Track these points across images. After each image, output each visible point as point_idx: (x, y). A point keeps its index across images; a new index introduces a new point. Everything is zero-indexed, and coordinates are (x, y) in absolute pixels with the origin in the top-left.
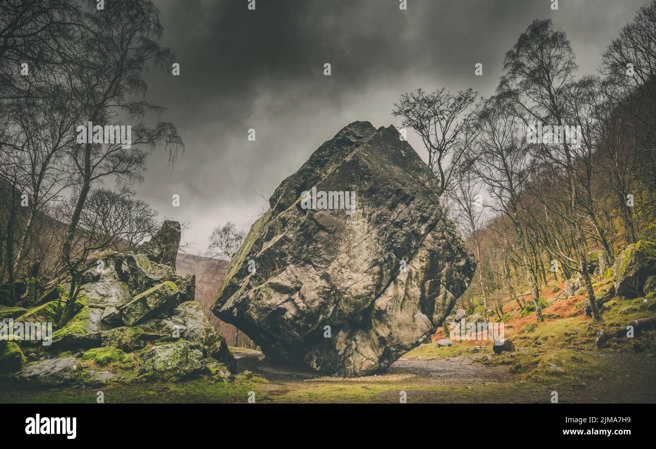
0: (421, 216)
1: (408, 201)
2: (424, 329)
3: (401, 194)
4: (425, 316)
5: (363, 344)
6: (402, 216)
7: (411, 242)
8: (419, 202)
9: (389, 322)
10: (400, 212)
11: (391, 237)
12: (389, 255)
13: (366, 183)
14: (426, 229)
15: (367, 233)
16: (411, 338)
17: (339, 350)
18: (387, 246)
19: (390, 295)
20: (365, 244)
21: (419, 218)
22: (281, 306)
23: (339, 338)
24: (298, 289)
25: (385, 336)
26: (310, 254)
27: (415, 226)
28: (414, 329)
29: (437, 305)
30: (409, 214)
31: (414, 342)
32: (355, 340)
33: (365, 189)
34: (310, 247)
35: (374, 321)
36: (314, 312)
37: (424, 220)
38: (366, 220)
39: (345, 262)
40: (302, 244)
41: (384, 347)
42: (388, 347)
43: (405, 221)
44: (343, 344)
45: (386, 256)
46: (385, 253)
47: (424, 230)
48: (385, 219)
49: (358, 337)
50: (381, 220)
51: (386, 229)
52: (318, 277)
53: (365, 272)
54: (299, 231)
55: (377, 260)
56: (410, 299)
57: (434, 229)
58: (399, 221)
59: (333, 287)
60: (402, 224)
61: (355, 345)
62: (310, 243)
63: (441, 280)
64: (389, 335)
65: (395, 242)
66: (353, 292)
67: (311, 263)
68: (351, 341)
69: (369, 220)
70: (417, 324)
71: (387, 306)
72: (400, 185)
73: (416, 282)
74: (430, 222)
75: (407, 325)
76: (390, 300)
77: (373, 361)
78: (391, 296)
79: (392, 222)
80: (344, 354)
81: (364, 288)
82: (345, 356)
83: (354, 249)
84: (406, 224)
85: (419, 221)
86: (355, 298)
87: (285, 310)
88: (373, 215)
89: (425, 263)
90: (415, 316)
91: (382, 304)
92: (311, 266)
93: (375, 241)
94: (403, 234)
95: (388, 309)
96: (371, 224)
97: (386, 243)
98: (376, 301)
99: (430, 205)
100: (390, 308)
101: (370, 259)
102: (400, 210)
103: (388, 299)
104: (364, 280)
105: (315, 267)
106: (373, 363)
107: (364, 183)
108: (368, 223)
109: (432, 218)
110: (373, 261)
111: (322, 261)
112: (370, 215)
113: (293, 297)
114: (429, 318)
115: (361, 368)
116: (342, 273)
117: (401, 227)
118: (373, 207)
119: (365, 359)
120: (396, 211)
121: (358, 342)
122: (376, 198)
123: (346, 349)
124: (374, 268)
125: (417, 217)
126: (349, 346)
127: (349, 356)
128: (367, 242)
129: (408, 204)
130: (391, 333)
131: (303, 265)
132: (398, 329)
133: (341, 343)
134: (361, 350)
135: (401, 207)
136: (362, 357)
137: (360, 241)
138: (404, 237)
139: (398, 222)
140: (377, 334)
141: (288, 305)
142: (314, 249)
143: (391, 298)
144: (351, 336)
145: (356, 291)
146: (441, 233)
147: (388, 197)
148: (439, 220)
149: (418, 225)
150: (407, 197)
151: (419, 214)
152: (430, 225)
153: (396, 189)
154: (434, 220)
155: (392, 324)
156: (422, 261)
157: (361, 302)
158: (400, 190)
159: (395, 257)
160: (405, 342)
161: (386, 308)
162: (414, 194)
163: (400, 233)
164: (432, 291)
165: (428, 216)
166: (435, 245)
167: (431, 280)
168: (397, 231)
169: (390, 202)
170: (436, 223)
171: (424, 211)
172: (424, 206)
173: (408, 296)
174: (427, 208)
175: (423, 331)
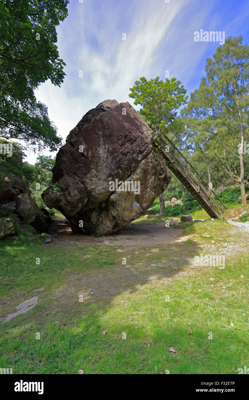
1: (132, 142)
2: (137, 211)
3: (128, 138)
4: (138, 205)
5: (105, 219)
6: (127, 150)
7: (131, 164)
8: (139, 143)
9: (117, 208)
10: (126, 148)
11: (119, 161)
12: (118, 171)
13: (107, 131)
15: (106, 159)
16: (129, 216)
17: (93, 222)
18: (117, 166)
20: (105, 164)
21: (138, 151)
22: (58, 198)
23: (93, 216)
24: (67, 189)
25: (115, 215)
26: (76, 169)
27: (135, 155)
28: (131, 212)
29: (145, 199)
30: (132, 149)
32: (101, 217)
33: (106, 134)
34: (76, 166)
35: (111, 207)
36: (75, 202)
37: (141, 152)
38: (106, 151)
39: (94, 174)
40: (72, 164)
41: (115, 221)
42: (117, 221)
43: (129, 153)
44: (95, 219)
45: (116, 172)
46: (116, 170)
47: (140, 158)
48: (116, 151)
49: (103, 215)
50: (114, 151)
51: (117, 156)
52: (80, 182)
53: (105, 180)
54: (71, 156)
55: (111, 173)
56: (130, 196)
57: (147, 157)
58: (125, 152)
59: (86, 188)
60: (127, 154)
61: (101, 220)
62: (77, 163)
63: (148, 186)
64: (117, 215)
65: (121, 164)
66: (97, 191)
67: (77, 175)
68: (99, 217)
69: (108, 151)
70: (134, 209)
71: (117, 199)
72: (128, 133)
74: (144, 153)
75: (127, 209)
76: (118, 196)
77: (110, 228)
78: (119, 194)
79: (121, 153)
80: (96, 224)
81: (103, 189)
82: (97, 226)
83: (99, 167)
84: (129, 154)
85: (138, 153)
86: (98, 194)
87: (60, 200)
88: (110, 149)
89: (139, 176)
90: (133, 204)
91: (114, 198)
92: (76, 176)
93: (110, 163)
94: (127, 160)
95: (117, 201)
96: (109, 154)
97: (116, 164)
98: (111, 196)
99: (145, 144)
100: (118, 200)
101: (107, 173)
102: (126, 146)
103: (117, 195)
104: (103, 185)
105: (78, 177)
106: (109, 229)
107: (106, 131)
108: (107, 153)
109: (146, 151)
110: (109, 174)
111: (82, 173)
112: (109, 148)
113: (65, 193)
114: (141, 206)
115: (103, 232)
116: (92, 180)
117: (126, 155)
118: (110, 144)
119: (106, 227)
120: (124, 147)
121: (103, 218)
122: (112, 140)
123: (97, 221)
124: (109, 178)
126: (99, 219)
127: (98, 225)
128: (106, 163)
129: (132, 144)
130: (118, 214)
131: (72, 176)
132: (122, 212)
133: (94, 218)
134: (104, 222)
135: (128, 144)
136: (104, 226)
137: (102, 163)
140: (112, 214)
141: (62, 198)
142: (79, 167)
144: (99, 215)
145: (99, 191)
146: (150, 160)
147: (120, 139)
148: (150, 153)
149: (137, 155)
150: (131, 139)
151: (138, 149)
152: (144, 155)
153: (125, 135)
154: (147, 152)
155: (119, 209)
156: (138, 175)
157: (101, 196)
158: (127, 135)
159: (122, 172)
160: (126, 219)
161: (116, 200)
162: (136, 138)
163: (125, 159)
164: (142, 191)
165: (143, 150)
166: (146, 166)
167: (142, 185)
168: (123, 158)
169: (120, 142)
170: (148, 154)
171: (141, 148)
172: (141, 145)
173: (129, 194)
174: (143, 146)
175: (137, 213)
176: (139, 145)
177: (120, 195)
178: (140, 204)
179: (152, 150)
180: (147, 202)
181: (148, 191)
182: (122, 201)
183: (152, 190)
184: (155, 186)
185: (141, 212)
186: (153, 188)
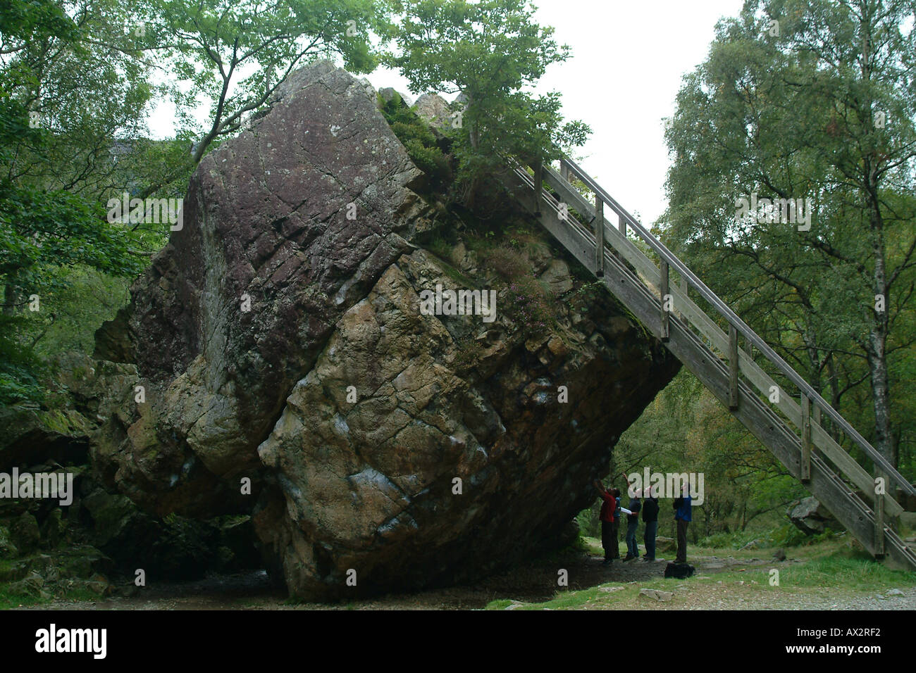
0: (333, 268)
1: (302, 240)
3: (287, 227)
4: (380, 478)
6: (278, 277)
7: (295, 327)
8: (332, 238)
9: (293, 490)
10: (278, 267)
12: (246, 359)
14: (348, 290)
15: (217, 316)
16: (355, 526)
18: (242, 339)
19: (279, 434)
21: (328, 271)
27: (310, 291)
28: (358, 506)
30: (300, 267)
31: (365, 533)
37: (342, 274)
38: (217, 288)
39: (197, 372)
40: (157, 338)
43: (285, 285)
45: (241, 361)
46: (240, 353)
47: (343, 295)
50: (230, 289)
53: (218, 392)
54: (151, 313)
55: (229, 368)
57: (374, 289)
60: (276, 291)
63: (395, 400)
64: (299, 517)
65: (255, 331)
66: (199, 432)
69: (219, 290)
70: (364, 496)
71: (280, 458)
72: (288, 208)
73: (333, 407)
74: (359, 276)
75: (336, 497)
76: (282, 446)
77: (310, 570)
78: (280, 438)
79: (256, 290)
80: (278, 551)
81: (217, 424)
83: (208, 347)
84: (284, 290)
85: (330, 278)
86: (201, 443)
88: (222, 280)
91: (265, 454)
93: (224, 331)
94: (275, 313)
95: (284, 465)
96: (221, 298)
97: (239, 334)
99: (364, 237)
100: (286, 463)
101: (221, 367)
102: (278, 262)
103: (275, 444)
104: (216, 408)
108: (219, 295)
109: (363, 266)
110: (223, 370)
114: (390, 480)
117: (273, 298)
119: (300, 565)
120: (269, 266)
124: (228, 384)
125: (323, 271)
127: (284, 556)
128: (217, 334)
129: (304, 246)
131: (161, 378)
132: (317, 506)
135: (285, 253)
136: (297, 561)
137: (212, 332)
138: (276, 319)
139: (268, 290)
143: (281, 441)
145: (204, 431)
147: (252, 242)
148: (386, 267)
149: (324, 286)
150: (301, 231)
151: (328, 262)
152: (360, 283)
154: (370, 270)
155: (300, 495)
156: (333, 363)
157: (215, 449)
158: (284, 219)
159: (262, 361)
160: (341, 535)
161: (278, 462)
162: (323, 221)
163: (269, 311)
164: (374, 423)
165: (351, 263)
166: (366, 326)
167: (368, 401)
168: (263, 309)
169: (255, 250)
170: (379, 274)
171: (342, 255)
172: (342, 245)
173: (321, 436)
174: (351, 247)
175: (384, 511)
176: (332, 247)
177: (284, 443)
178: (387, 474)
179: (398, 256)
180: (415, 466)
181: (399, 421)
182: (305, 464)
183: (419, 419)
184: (427, 398)
185: (405, 509)
186: (421, 410)
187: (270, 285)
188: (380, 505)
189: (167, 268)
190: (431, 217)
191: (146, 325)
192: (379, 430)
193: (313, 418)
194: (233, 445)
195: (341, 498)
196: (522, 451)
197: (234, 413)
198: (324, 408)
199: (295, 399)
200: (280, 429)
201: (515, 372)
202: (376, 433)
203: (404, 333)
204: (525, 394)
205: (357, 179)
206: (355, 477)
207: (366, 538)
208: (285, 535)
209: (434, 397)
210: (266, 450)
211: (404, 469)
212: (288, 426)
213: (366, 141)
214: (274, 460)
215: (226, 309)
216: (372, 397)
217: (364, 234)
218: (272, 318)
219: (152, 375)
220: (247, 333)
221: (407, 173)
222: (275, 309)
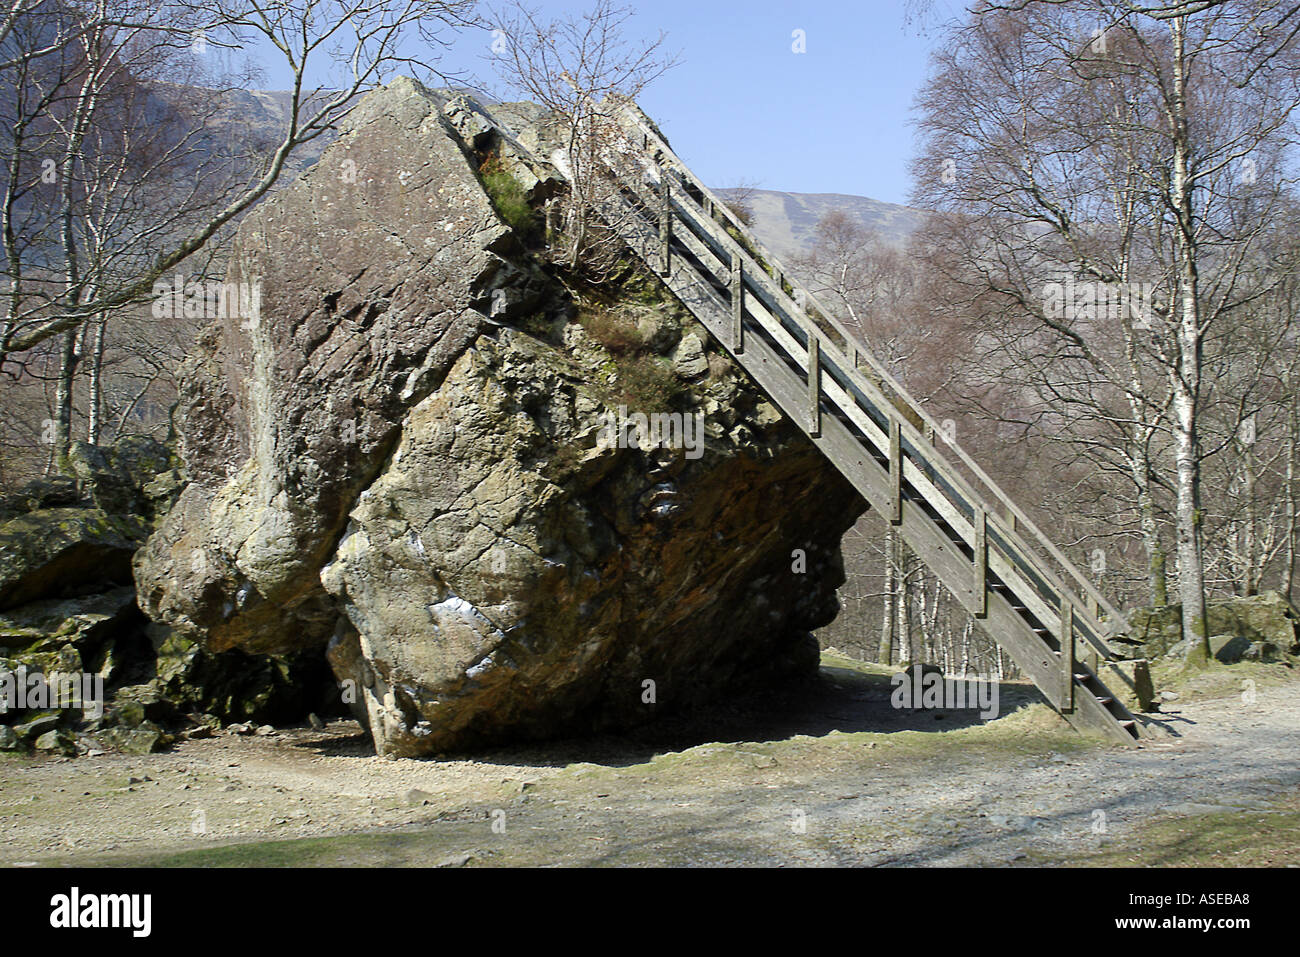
0: (398, 353)
3: (342, 304)
6: (333, 365)
10: (332, 353)
11: (299, 421)
12: (298, 467)
14: (418, 381)
16: (439, 667)
18: (291, 443)
19: (343, 556)
21: (392, 358)
27: (369, 382)
28: (440, 643)
30: (357, 354)
31: (453, 676)
37: (408, 361)
40: (207, 434)
43: (341, 375)
45: (291, 469)
46: (291, 459)
47: (413, 387)
50: (277, 380)
51: (286, 403)
53: (269, 505)
57: (447, 379)
60: (329, 383)
70: (447, 630)
71: (346, 585)
72: (344, 280)
73: (403, 523)
74: (428, 363)
75: (414, 632)
76: (346, 570)
78: (344, 561)
79: (307, 382)
81: (269, 544)
84: (339, 381)
85: (394, 367)
86: (254, 567)
95: (349, 592)
98: (323, 571)
99: (434, 315)
100: (353, 590)
102: (333, 347)
103: (342, 568)
104: (267, 523)
109: (433, 350)
110: (275, 477)
117: (326, 391)
120: (322, 352)
124: (280, 495)
125: (386, 357)
129: (366, 327)
131: (213, 484)
132: (393, 642)
135: (340, 335)
138: (330, 418)
139: (321, 382)
143: (346, 564)
146: (460, 387)
147: (302, 322)
148: (461, 353)
149: (387, 377)
150: (359, 308)
151: (391, 348)
152: (430, 372)
153: (326, 294)
154: (442, 356)
155: (371, 629)
156: (400, 470)
157: (268, 574)
158: (339, 294)
159: (316, 468)
160: (423, 677)
161: (344, 590)
162: (387, 296)
163: (323, 408)
164: (453, 543)
165: (420, 347)
166: (436, 425)
167: (443, 516)
168: (316, 404)
169: (306, 332)
170: (452, 361)
171: (409, 338)
172: (408, 324)
173: (392, 558)
174: (419, 327)
175: (473, 648)
176: (396, 327)
177: (350, 566)
178: (474, 603)
179: (476, 338)
180: (505, 595)
181: (482, 540)
182: (375, 591)
183: (505, 537)
184: (514, 512)
185: (497, 646)
186: (506, 527)
187: (323, 376)
188: (467, 642)
189: (216, 349)
190: (522, 286)
191: (194, 418)
192: (459, 551)
193: (381, 537)
194: (288, 569)
195: (421, 631)
196: (648, 572)
197: (289, 530)
198: (392, 523)
199: (360, 513)
200: (343, 551)
201: (629, 477)
202: (455, 554)
203: (485, 433)
204: (642, 504)
205: (428, 240)
206: (436, 608)
207: (453, 682)
208: (366, 676)
209: (522, 511)
210: (329, 575)
211: (493, 598)
212: (353, 546)
213: (441, 191)
214: (339, 588)
215: (274, 404)
216: (447, 511)
217: (435, 310)
218: (325, 417)
219: (202, 480)
220: (298, 434)
221: (489, 231)
222: (329, 405)
